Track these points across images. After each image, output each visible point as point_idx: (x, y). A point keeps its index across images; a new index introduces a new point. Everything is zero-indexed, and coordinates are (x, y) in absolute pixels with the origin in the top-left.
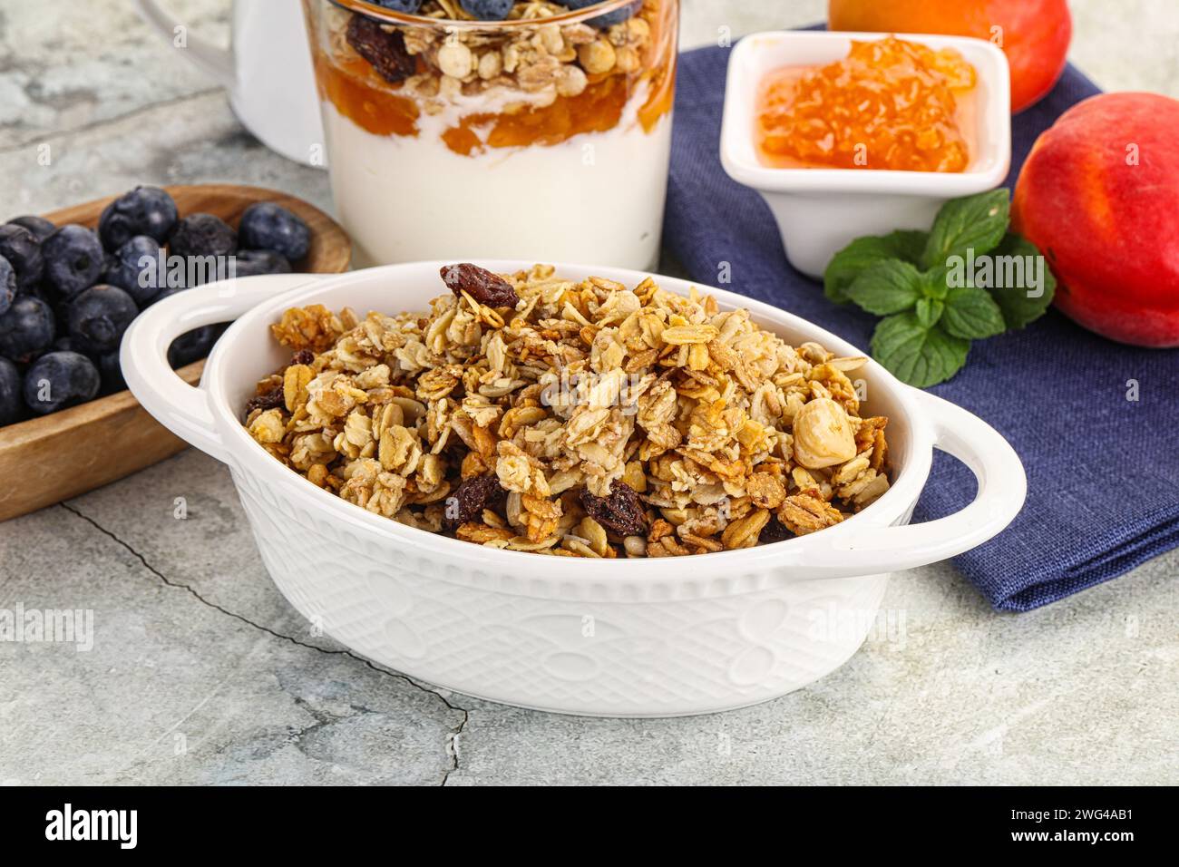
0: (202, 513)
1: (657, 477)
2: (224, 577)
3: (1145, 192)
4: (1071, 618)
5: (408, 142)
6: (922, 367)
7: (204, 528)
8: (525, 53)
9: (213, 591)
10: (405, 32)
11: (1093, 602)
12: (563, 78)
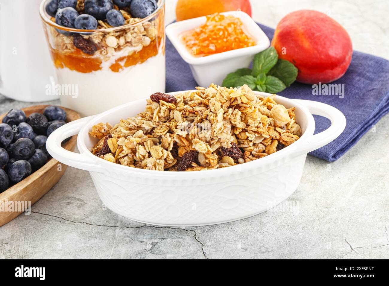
0: (72, 202)
1: (241, 139)
2: (92, 217)
3: (317, 36)
4: (349, 159)
5: (98, 73)
7: (76, 205)
8: (133, 34)
9: (91, 221)
10: (92, 37)
11: (352, 153)
12: (144, 40)
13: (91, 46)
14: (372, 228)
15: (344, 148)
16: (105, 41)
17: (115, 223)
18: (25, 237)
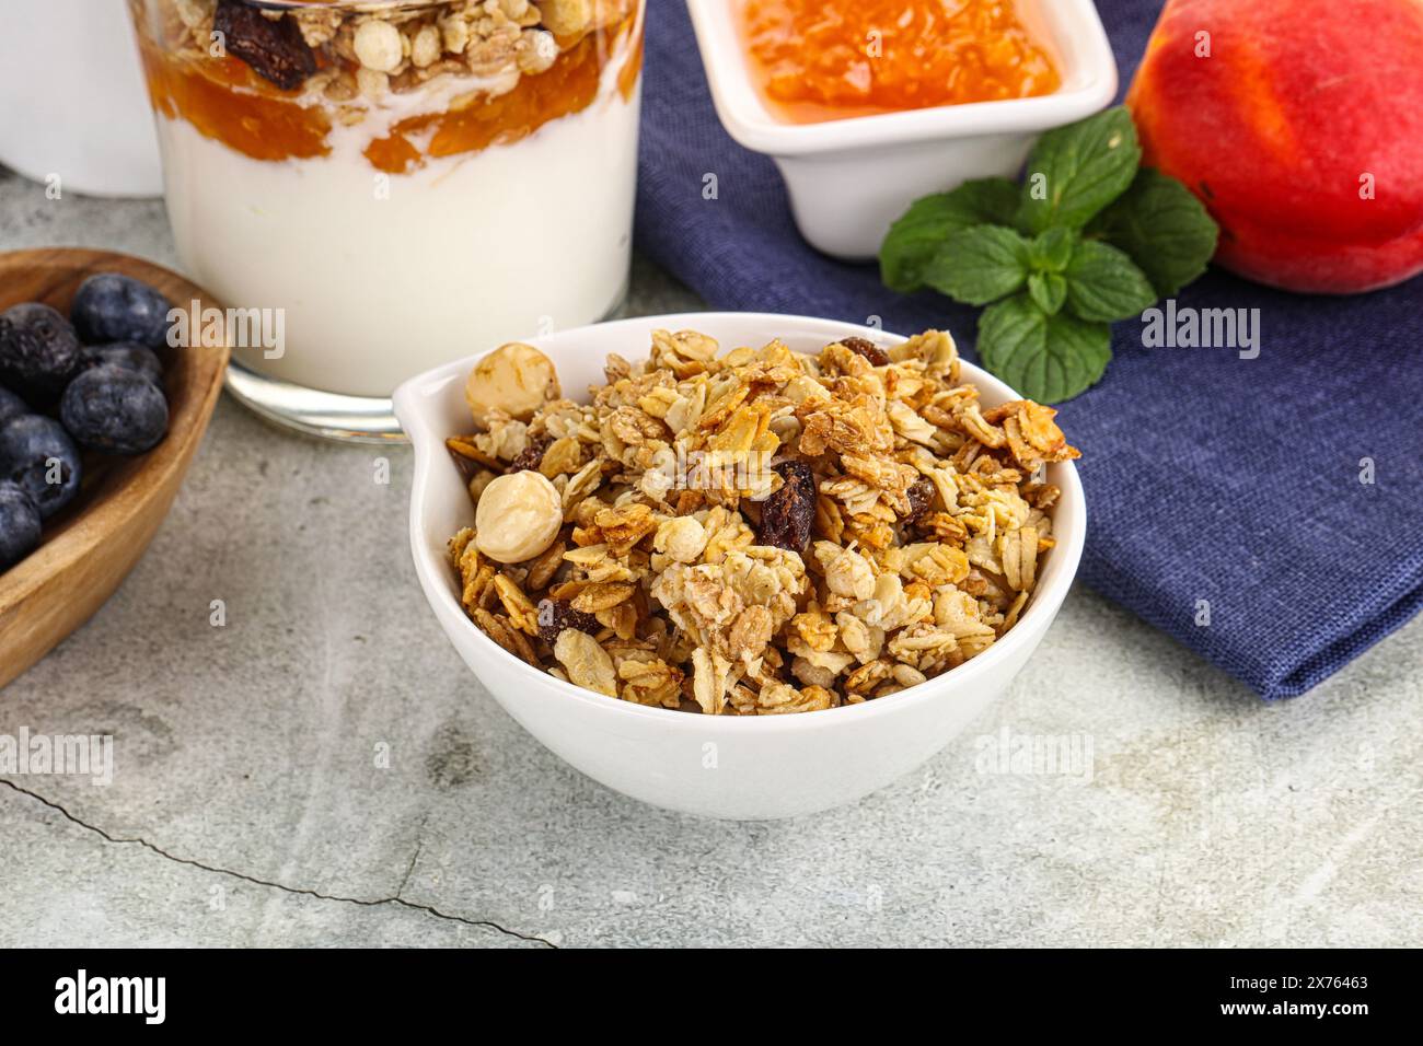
0: (121, 730)
2: (186, 817)
3: (1327, 89)
4: (1362, 695)
5: (313, 166)
6: (1057, 373)
7: (132, 751)
8: (475, 24)
9: (177, 839)
10: (299, 16)
11: (1384, 667)
12: (526, 49)
13: (289, 55)
15: (1348, 639)
16: (352, 38)
17: (275, 866)
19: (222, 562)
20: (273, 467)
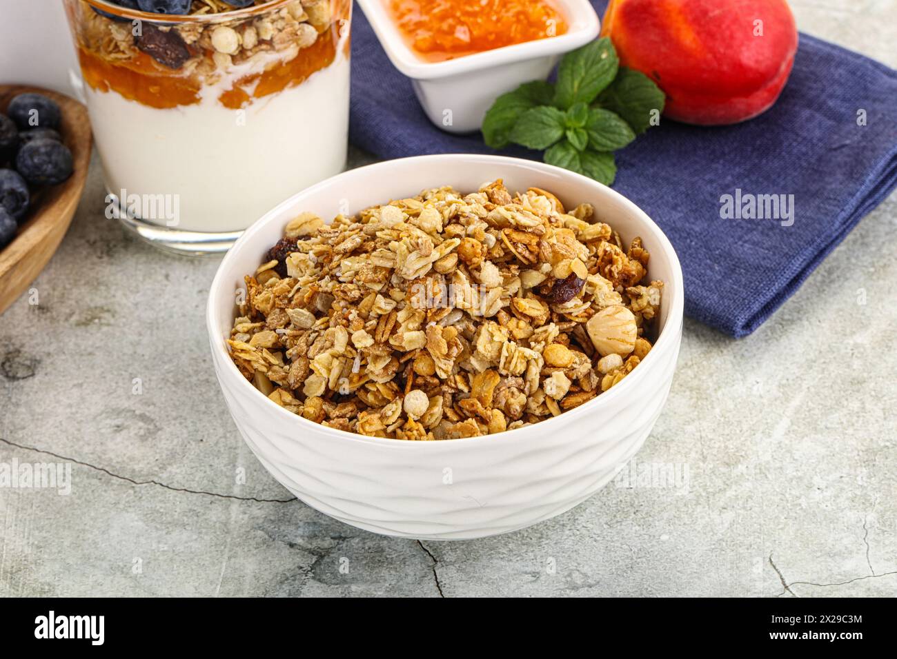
0: (126, 424)
3: (714, 16)
4: (782, 330)
5: (191, 109)
8: (275, 23)
9: (173, 479)
10: (180, 29)
11: (790, 315)
12: (302, 35)
13: (176, 49)
14: (832, 526)
17: (229, 487)
18: (17, 517)
19: (158, 328)
20: (172, 275)
